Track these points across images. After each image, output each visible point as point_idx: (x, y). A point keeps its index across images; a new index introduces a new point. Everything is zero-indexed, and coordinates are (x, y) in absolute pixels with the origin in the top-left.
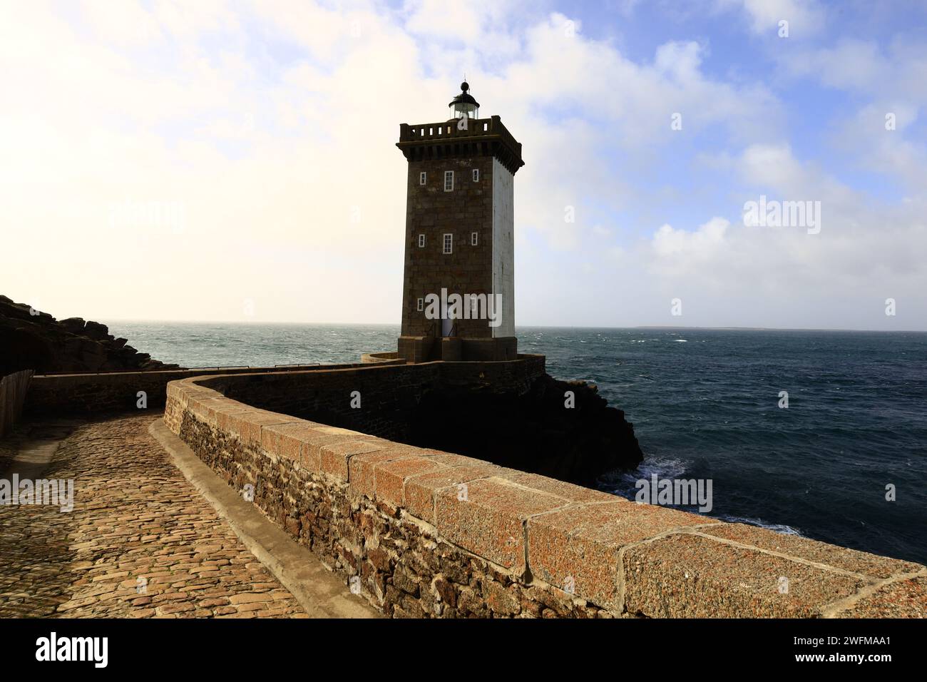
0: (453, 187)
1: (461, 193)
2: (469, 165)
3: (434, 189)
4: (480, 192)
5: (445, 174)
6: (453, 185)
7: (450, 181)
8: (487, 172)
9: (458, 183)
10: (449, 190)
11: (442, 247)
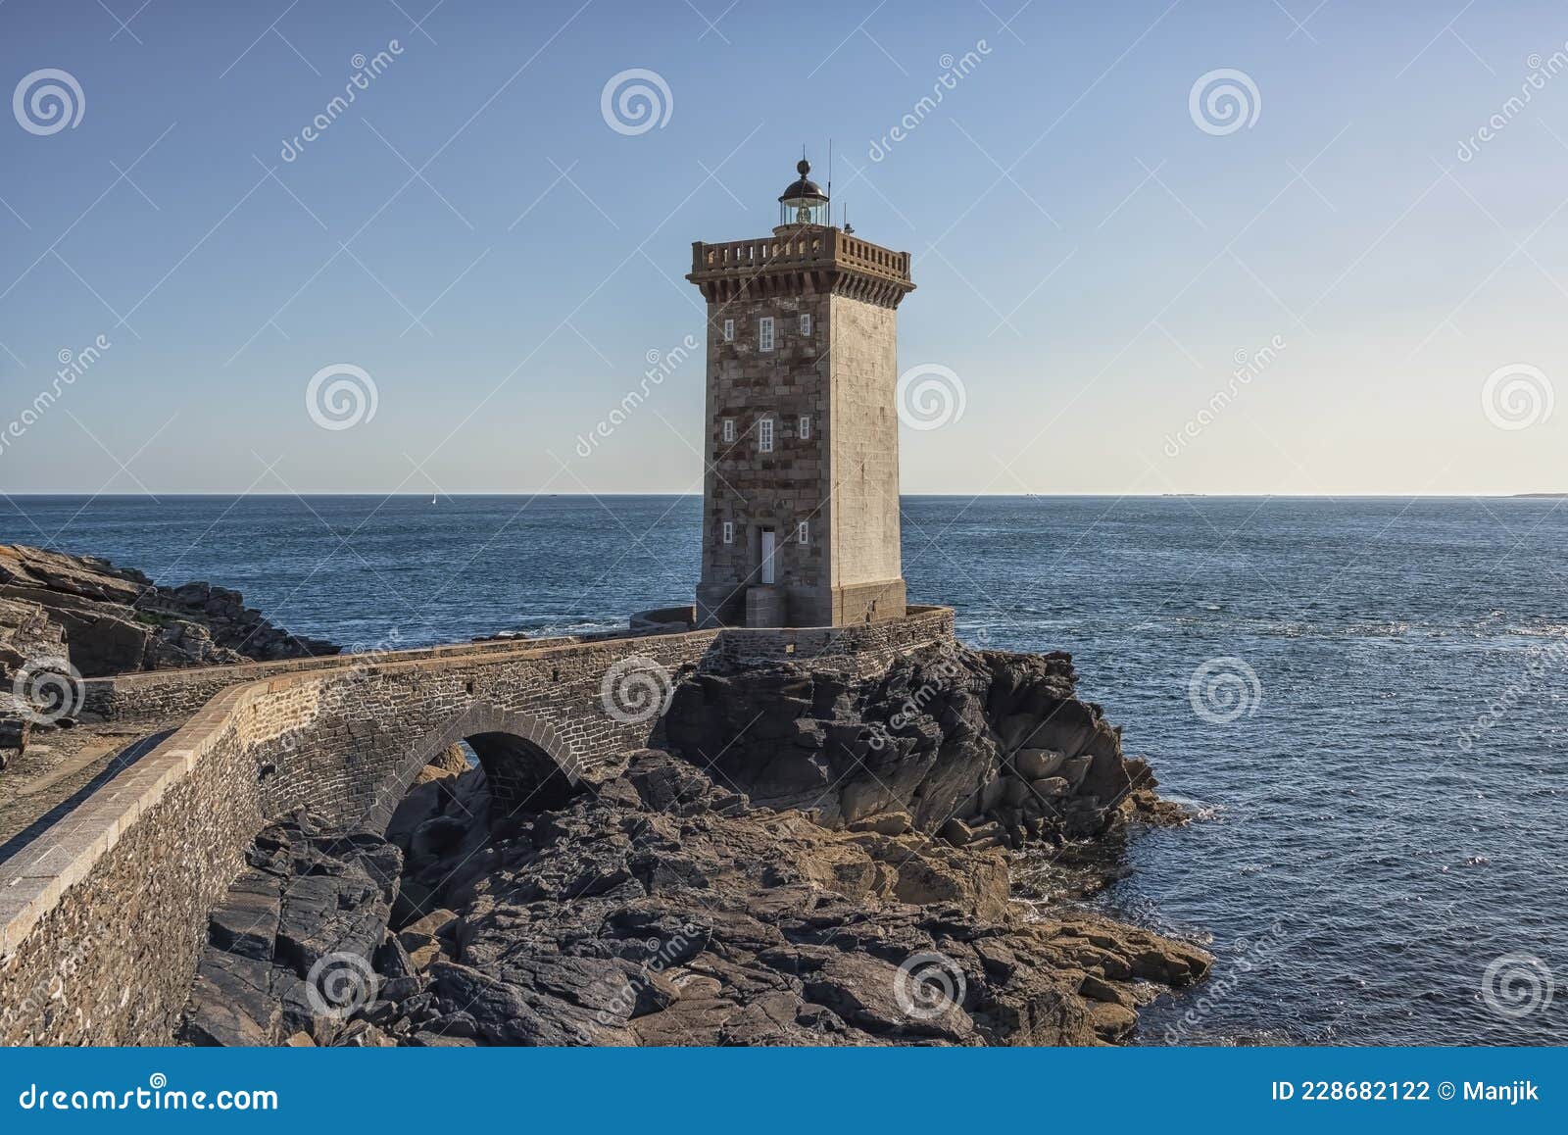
0: (772, 344)
1: (785, 354)
2: (795, 308)
3: (745, 348)
4: (811, 352)
5: (761, 322)
6: (772, 341)
7: (768, 334)
8: (821, 318)
9: (782, 338)
10: (767, 350)
11: (758, 442)
